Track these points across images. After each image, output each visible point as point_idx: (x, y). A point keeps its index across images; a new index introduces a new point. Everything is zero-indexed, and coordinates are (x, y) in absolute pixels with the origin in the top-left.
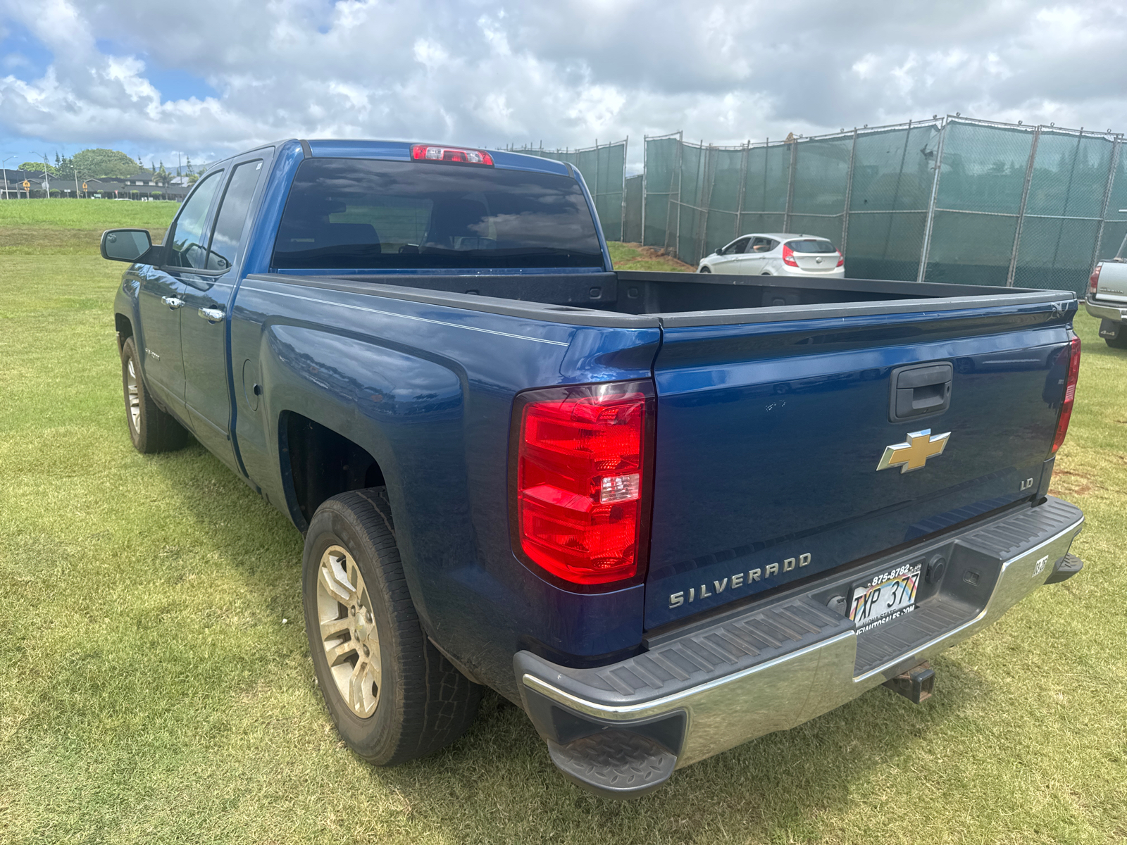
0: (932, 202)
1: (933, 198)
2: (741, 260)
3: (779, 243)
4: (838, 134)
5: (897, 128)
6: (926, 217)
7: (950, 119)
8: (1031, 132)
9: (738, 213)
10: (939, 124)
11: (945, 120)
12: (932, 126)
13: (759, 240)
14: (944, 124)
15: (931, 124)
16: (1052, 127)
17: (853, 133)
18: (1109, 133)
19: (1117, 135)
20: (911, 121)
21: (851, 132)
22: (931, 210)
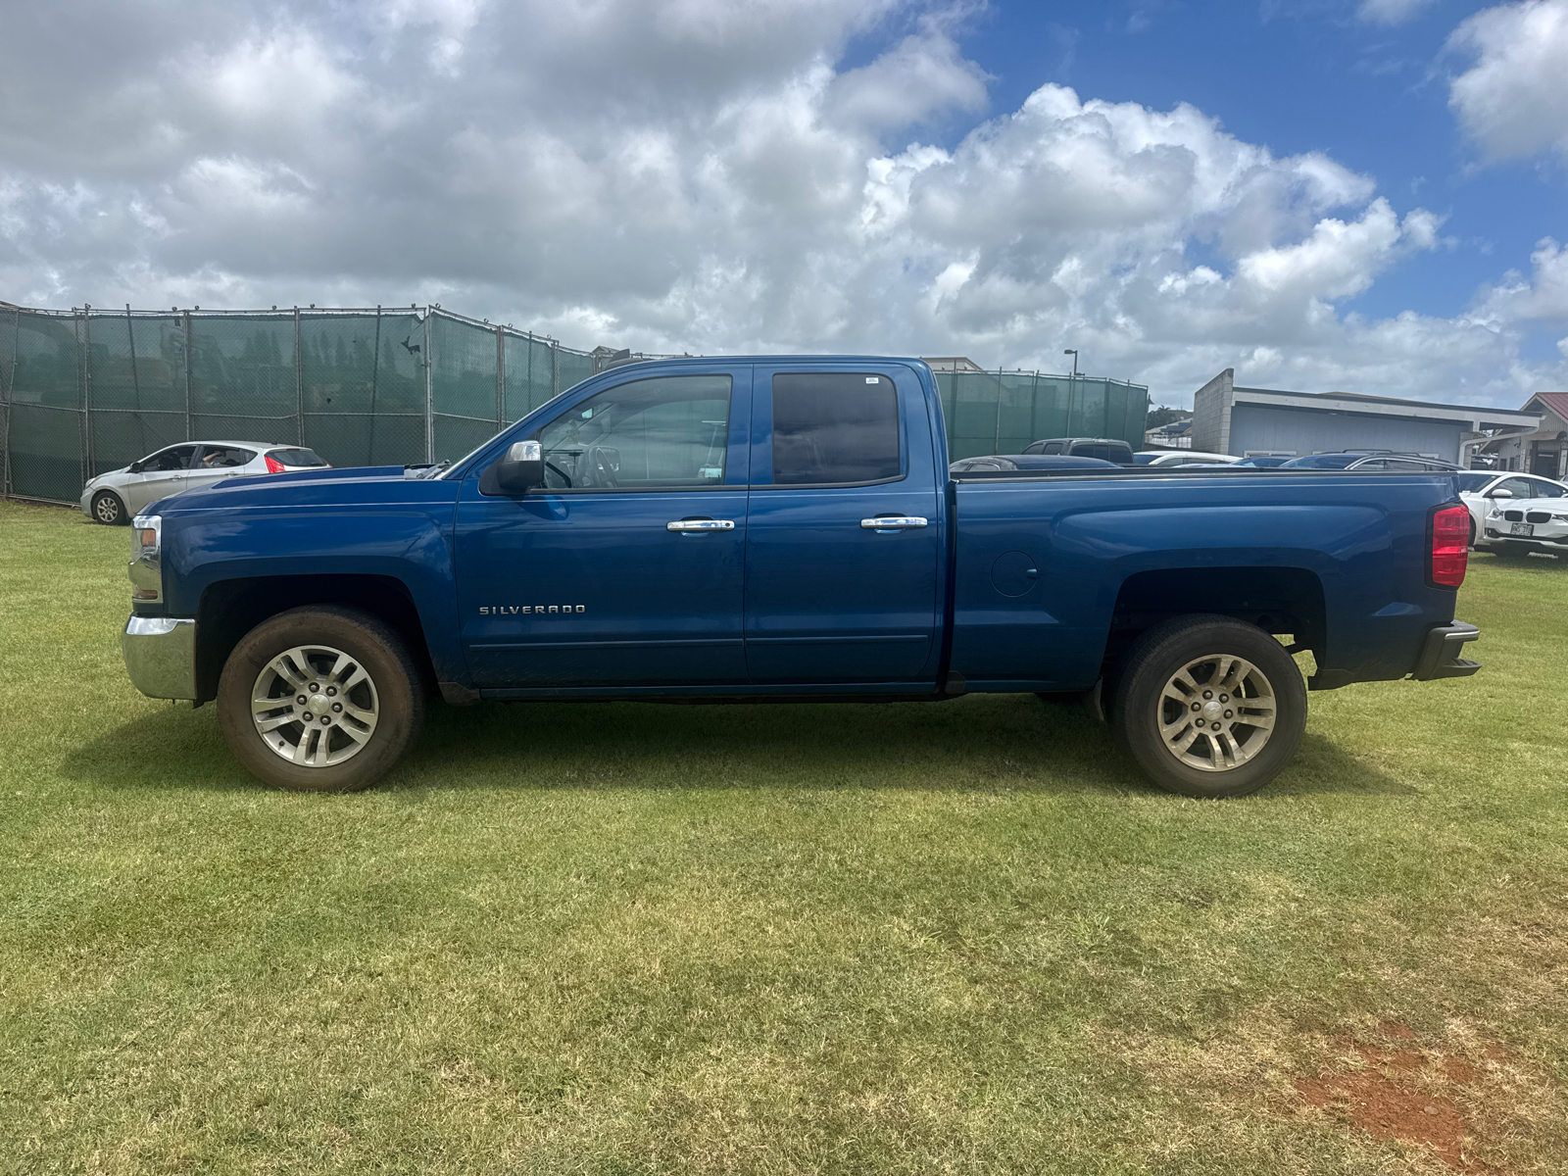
0: (429, 405)
1: (429, 400)
2: (187, 478)
3: (256, 454)
4: (268, 312)
5: (361, 313)
6: (424, 421)
7: (432, 310)
8: (495, 332)
9: (85, 411)
10: (421, 315)
11: (427, 311)
12: (412, 316)
13: (209, 450)
14: (427, 314)
15: (409, 313)
16: (510, 329)
17: (293, 313)
18: (549, 340)
19: (554, 341)
20: (379, 306)
21: (291, 311)
22: (429, 414)
